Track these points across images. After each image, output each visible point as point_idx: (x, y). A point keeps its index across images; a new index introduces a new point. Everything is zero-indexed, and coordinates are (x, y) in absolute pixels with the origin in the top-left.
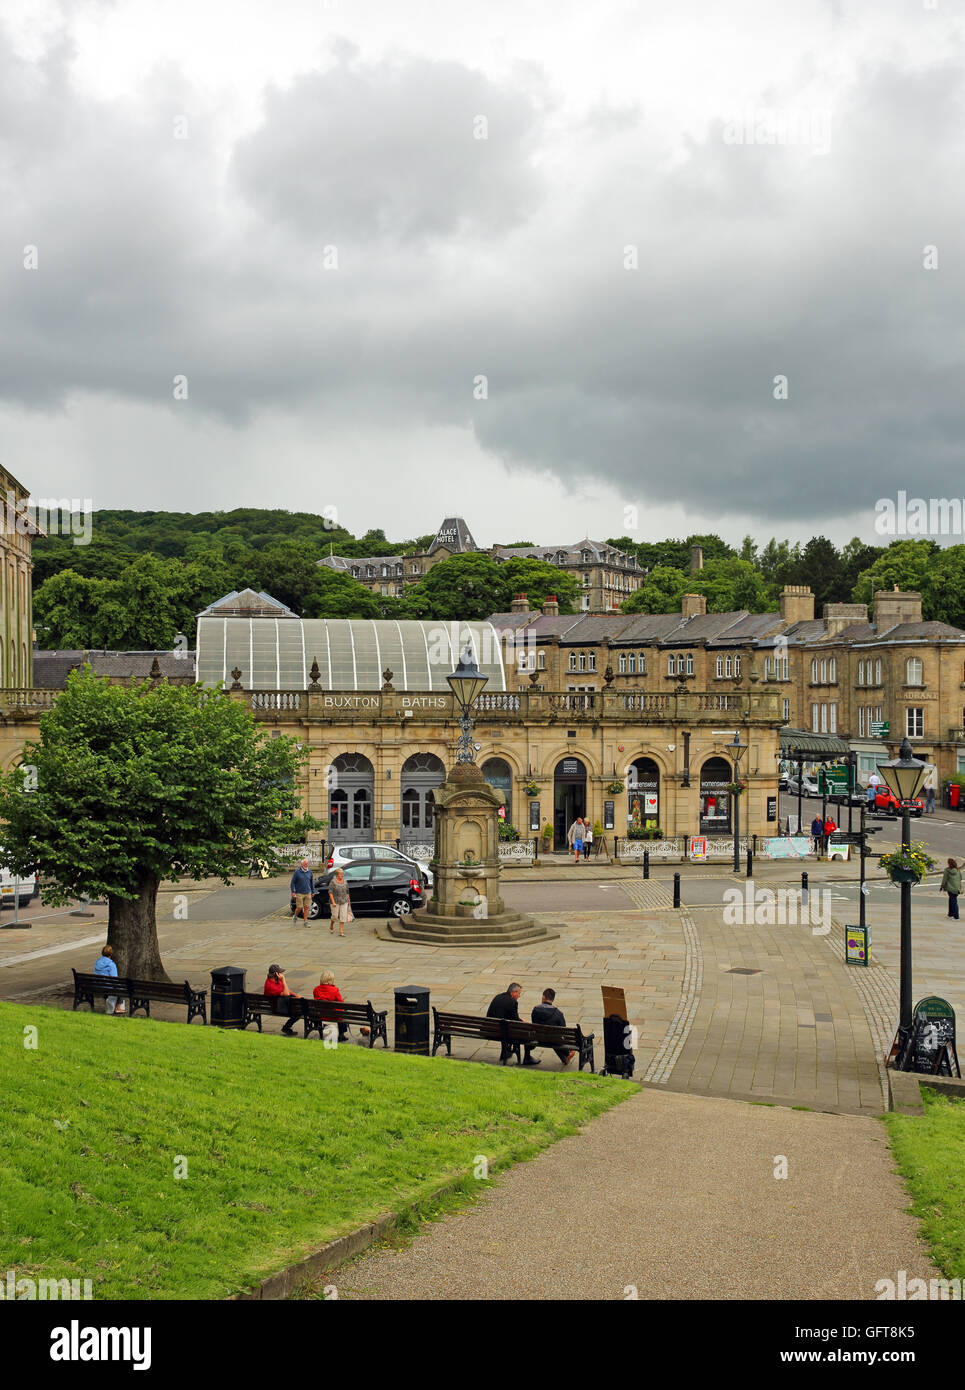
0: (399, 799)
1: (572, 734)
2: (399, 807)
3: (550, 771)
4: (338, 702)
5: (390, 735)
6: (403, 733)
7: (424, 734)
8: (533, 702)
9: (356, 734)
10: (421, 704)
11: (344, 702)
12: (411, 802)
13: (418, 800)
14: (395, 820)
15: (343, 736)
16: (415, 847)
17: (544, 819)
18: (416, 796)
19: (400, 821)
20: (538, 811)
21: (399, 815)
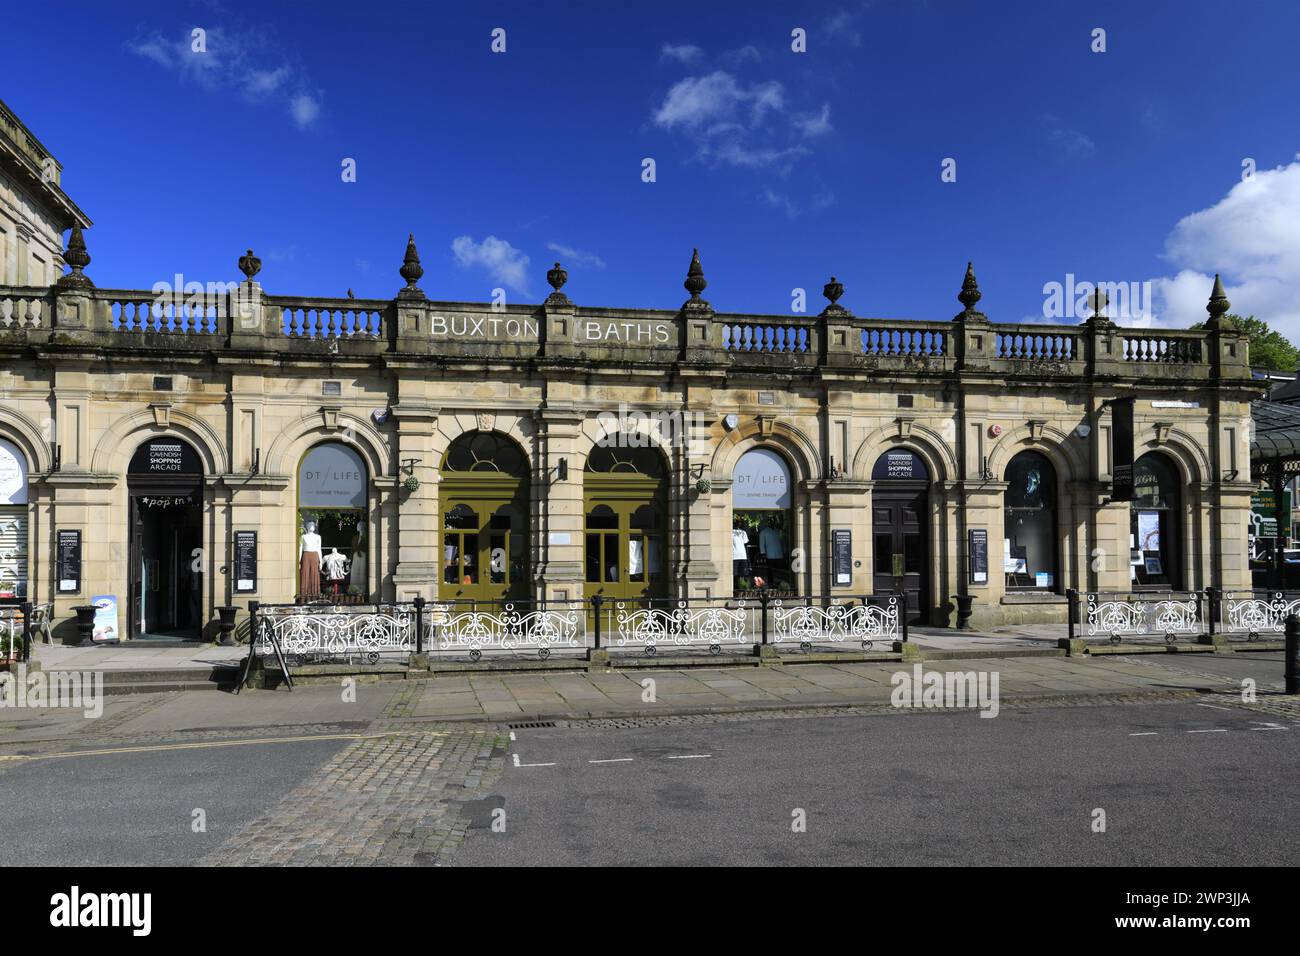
0: (581, 523)
1: (905, 402)
2: (580, 539)
3: (865, 470)
4: (459, 327)
5: (562, 393)
6: (588, 391)
7: (628, 395)
8: (833, 338)
9: (495, 392)
10: (623, 335)
11: (471, 327)
12: (602, 532)
13: (616, 527)
14: (573, 564)
15: (468, 395)
16: (637, 614)
17: (859, 564)
18: (612, 521)
19: (582, 568)
20: (849, 548)
21: (579, 555)
